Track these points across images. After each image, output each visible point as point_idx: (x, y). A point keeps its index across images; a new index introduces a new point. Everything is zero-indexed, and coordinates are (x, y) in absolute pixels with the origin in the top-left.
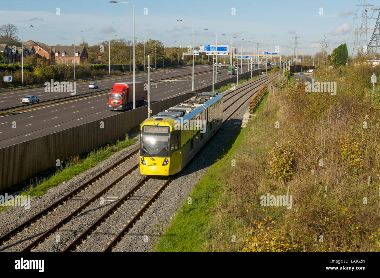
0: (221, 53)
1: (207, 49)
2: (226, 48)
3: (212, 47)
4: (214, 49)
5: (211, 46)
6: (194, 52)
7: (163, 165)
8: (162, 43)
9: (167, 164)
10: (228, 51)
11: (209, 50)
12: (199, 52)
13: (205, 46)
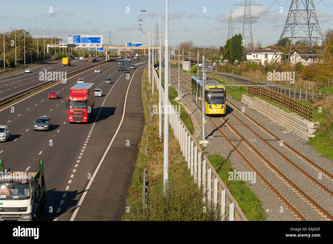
0: (94, 45)
1: (77, 40)
2: (99, 38)
3: (83, 38)
4: (85, 40)
5: (82, 36)
6: (61, 43)
7: (221, 108)
8: (29, 33)
9: (223, 108)
10: (102, 42)
11: (79, 42)
12: (68, 43)
13: (74, 37)
